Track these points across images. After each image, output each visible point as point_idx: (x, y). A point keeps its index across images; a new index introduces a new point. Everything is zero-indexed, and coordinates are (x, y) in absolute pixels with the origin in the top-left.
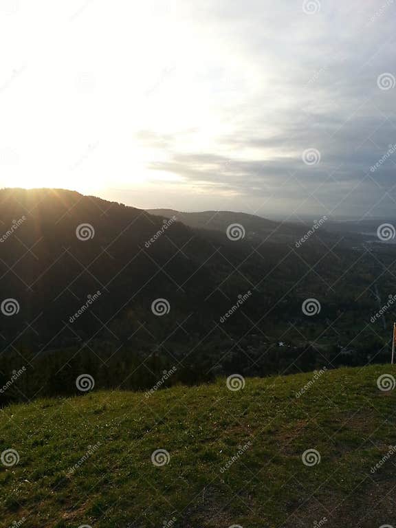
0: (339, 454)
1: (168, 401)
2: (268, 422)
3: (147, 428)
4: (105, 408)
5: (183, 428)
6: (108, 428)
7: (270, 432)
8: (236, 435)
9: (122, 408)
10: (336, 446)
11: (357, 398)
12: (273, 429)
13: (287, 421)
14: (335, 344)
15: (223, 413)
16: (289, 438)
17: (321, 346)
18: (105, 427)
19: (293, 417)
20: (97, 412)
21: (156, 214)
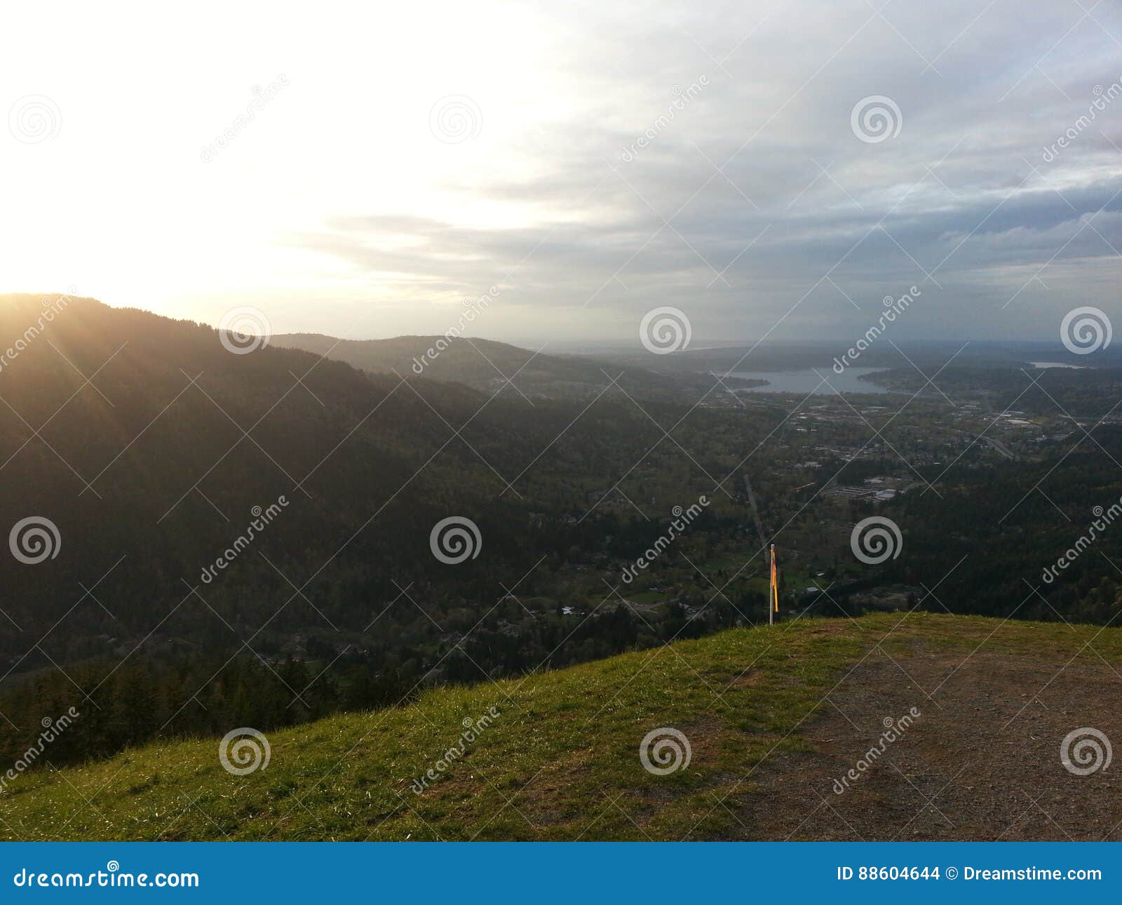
0: (648, 810)
1: (302, 747)
2: (512, 764)
3: (251, 810)
4: (156, 780)
5: (329, 799)
6: (160, 819)
7: (515, 784)
8: (443, 798)
9: (197, 774)
10: (645, 795)
11: (691, 696)
12: (520, 777)
13: (553, 758)
14: (672, 601)
15: (420, 758)
16: (551, 790)
17: (647, 609)
18: (153, 819)
19: (565, 747)
20: (135, 791)
21: (286, 345)
